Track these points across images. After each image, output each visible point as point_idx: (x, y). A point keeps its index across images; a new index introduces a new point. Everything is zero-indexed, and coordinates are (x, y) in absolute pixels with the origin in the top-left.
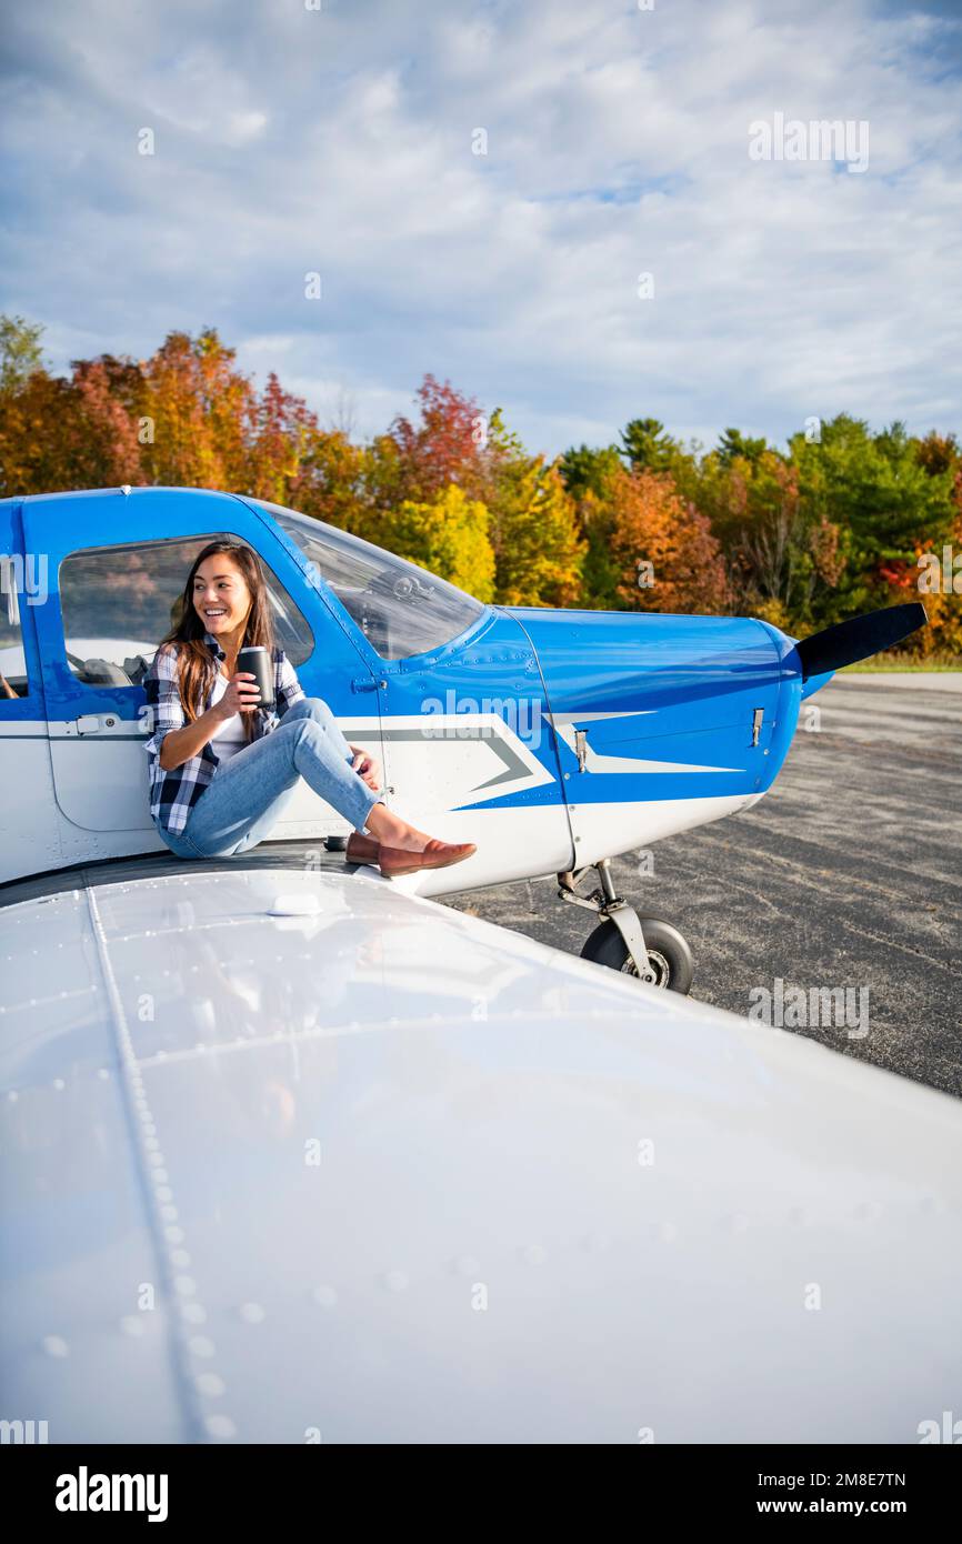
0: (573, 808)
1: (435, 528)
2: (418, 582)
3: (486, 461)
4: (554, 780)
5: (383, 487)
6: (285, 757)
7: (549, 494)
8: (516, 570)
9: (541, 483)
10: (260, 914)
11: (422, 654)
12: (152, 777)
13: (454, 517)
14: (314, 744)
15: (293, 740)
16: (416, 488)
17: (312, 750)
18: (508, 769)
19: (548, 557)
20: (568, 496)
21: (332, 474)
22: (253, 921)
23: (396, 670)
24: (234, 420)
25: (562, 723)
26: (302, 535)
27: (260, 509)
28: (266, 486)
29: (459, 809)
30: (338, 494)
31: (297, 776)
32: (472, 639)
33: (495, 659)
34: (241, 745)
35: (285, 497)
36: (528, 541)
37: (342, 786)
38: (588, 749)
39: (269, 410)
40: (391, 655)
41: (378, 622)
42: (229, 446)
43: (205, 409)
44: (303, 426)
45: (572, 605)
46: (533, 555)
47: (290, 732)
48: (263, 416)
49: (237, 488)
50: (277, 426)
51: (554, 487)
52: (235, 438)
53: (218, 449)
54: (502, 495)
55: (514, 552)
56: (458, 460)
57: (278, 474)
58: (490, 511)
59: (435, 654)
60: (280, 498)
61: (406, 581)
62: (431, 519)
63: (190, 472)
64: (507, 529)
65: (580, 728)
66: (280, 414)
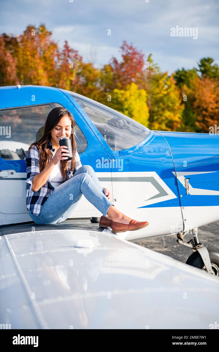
0: (184, 208)
1: (126, 100)
2: (126, 122)
3: (146, 74)
4: (177, 198)
5: (107, 84)
6: (77, 187)
7: (169, 87)
8: (157, 115)
9: (167, 82)
10: (71, 247)
11: (128, 149)
12: (27, 194)
13: (134, 95)
14: (88, 183)
15: (80, 181)
16: (119, 84)
17: (87, 185)
18: (159, 193)
19: (169, 111)
20: (177, 87)
21: (87, 79)
22: (69, 249)
23: (118, 154)
24: (51, 58)
25: (180, 175)
26: (83, 104)
27: (68, 94)
28: (63, 83)
29: (140, 208)
30: (90, 86)
31: (82, 194)
32: (146, 143)
33: (154, 151)
34: (61, 183)
35: (70, 87)
36: (161, 105)
37: (98, 198)
38: (190, 186)
39: (65, 54)
40: (116, 149)
41: (111, 136)
42: (49, 68)
43: (40, 54)
44: (77, 61)
45: (178, 130)
46: (163, 110)
47: (79, 178)
48: (62, 57)
49: (52, 84)
50: (67, 61)
51: (171, 84)
52: (52, 65)
53: (45, 69)
54: (151, 87)
55: (156, 109)
56: (135, 74)
57: (68, 79)
58: (147, 93)
59: (132, 149)
60: (68, 88)
61: (121, 121)
62: (125, 96)
63: (35, 78)
64: (153, 100)
65: (187, 177)
66: (69, 56)
